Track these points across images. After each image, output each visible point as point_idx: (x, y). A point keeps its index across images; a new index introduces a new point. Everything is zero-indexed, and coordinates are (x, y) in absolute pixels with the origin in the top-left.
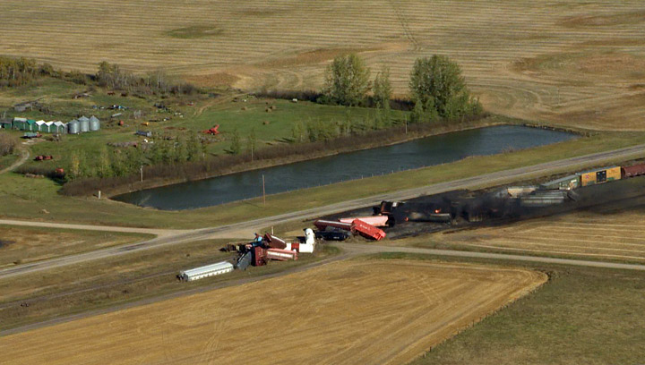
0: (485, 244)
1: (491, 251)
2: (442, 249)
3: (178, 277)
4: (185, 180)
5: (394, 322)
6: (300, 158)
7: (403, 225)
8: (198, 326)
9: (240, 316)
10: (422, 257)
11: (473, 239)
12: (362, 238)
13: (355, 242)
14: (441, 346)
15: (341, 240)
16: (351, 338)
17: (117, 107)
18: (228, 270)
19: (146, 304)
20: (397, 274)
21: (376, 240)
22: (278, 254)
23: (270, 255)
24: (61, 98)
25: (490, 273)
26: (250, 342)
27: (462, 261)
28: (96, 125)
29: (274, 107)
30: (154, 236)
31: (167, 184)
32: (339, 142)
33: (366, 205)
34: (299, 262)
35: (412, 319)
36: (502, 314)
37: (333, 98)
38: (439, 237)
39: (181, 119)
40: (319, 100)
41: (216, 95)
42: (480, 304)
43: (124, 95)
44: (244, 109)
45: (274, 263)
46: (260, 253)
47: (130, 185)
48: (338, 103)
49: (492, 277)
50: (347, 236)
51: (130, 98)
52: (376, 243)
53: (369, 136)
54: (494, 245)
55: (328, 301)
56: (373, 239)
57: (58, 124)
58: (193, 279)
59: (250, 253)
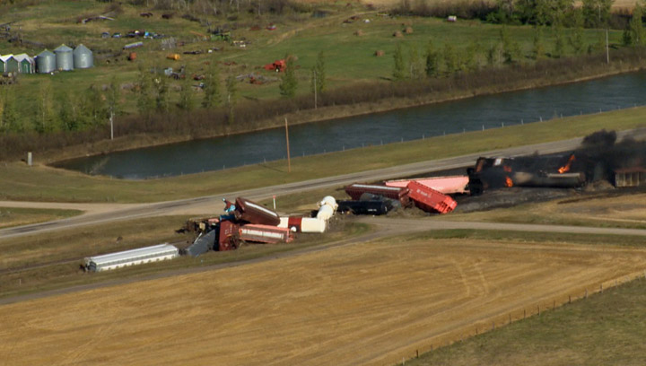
0: (617, 216)
1: (619, 226)
2: (543, 223)
3: (82, 267)
4: (188, 138)
5: (389, 320)
6: (403, 103)
7: (499, 192)
8: (73, 330)
9: (145, 317)
10: (497, 235)
11: (604, 210)
12: (418, 210)
13: (403, 217)
14: (440, 350)
15: (379, 213)
16: (305, 343)
17: (142, 34)
18: (169, 257)
19: (9, 303)
20: (439, 258)
21: (440, 213)
22: (260, 233)
23: (247, 235)
24: (58, 22)
25: (592, 255)
26: (141, 350)
27: (559, 239)
28: (85, 59)
29: (410, 30)
30: (78, 212)
31: (156, 143)
32: (479, 77)
33: (457, 166)
34: (293, 245)
35: (421, 316)
36: (568, 308)
37: (516, 13)
38: (548, 208)
39: (241, 50)
40: (491, 16)
41: (321, 14)
42: (544, 296)
43: (165, 16)
44: (356, 34)
45: (251, 246)
46: (227, 231)
47: (89, 146)
48: (523, 21)
49: (591, 260)
50: (390, 208)
51: (177, 21)
52: (437, 217)
53: (538, 68)
54: (629, 218)
55: (301, 295)
56: (433, 212)
57: (20, 57)
58: (106, 268)
59: (214, 231)
